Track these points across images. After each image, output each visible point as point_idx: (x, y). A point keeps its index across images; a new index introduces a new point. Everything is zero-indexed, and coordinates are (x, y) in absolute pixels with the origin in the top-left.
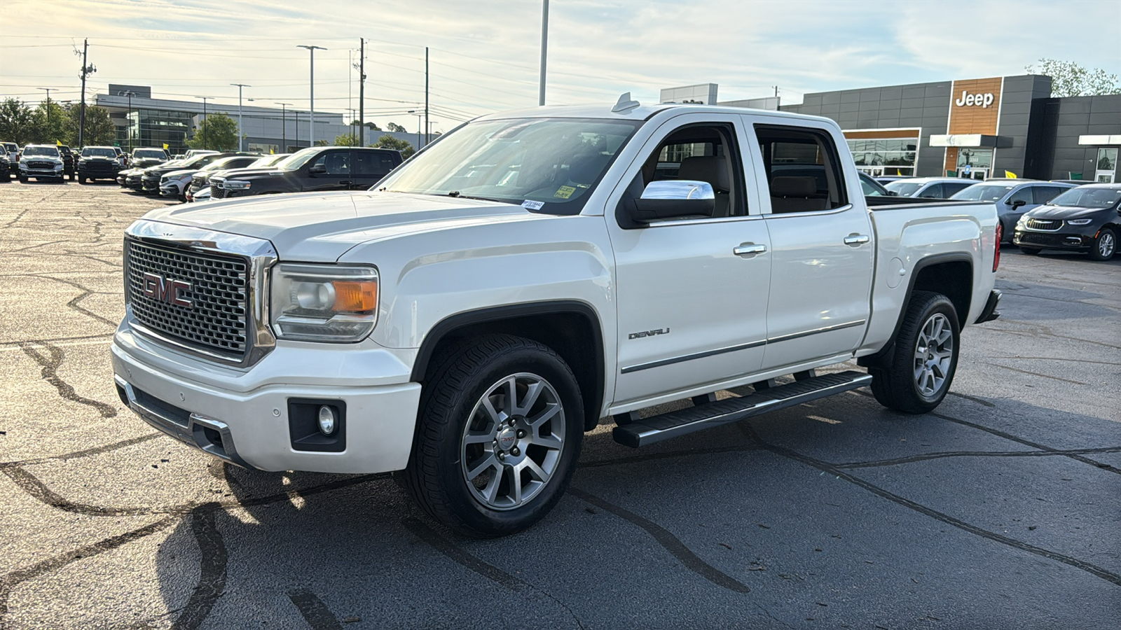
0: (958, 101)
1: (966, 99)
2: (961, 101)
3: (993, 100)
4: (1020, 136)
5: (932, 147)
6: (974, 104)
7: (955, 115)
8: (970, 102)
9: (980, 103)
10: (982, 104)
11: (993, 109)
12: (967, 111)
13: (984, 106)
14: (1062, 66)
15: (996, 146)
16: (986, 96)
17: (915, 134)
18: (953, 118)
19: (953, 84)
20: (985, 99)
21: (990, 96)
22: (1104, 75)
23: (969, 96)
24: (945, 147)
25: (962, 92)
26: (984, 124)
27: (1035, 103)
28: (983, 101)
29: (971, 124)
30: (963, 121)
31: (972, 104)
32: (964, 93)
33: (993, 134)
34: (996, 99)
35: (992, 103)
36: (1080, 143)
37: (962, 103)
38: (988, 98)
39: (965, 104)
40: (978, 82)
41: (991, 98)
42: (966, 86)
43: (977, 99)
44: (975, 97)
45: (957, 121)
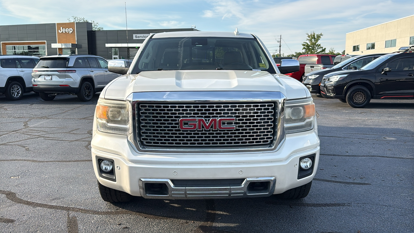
0: (59, 31)
1: (62, 30)
2: (60, 31)
3: (73, 31)
4: (85, 44)
5: (52, 48)
6: (66, 32)
7: (59, 36)
8: (64, 31)
9: (68, 32)
10: (69, 32)
11: (73, 34)
12: (63, 34)
13: (70, 33)
14: (80, 19)
15: (77, 48)
16: (70, 29)
17: (44, 43)
18: (58, 37)
19: (56, 24)
20: (70, 30)
21: (71, 29)
22: (94, 23)
23: (63, 29)
24: (57, 48)
25: (60, 27)
26: (71, 39)
27: (88, 32)
28: (69, 31)
29: (66, 39)
30: (63, 38)
31: (65, 32)
32: (61, 28)
33: (75, 43)
34: (74, 30)
35: (73, 32)
36: (106, 46)
37: (61, 32)
38: (71, 30)
39: (62, 32)
40: (66, 24)
41: (72, 30)
42: (62, 25)
43: (67, 30)
44: (66, 30)
45: (60, 38)
